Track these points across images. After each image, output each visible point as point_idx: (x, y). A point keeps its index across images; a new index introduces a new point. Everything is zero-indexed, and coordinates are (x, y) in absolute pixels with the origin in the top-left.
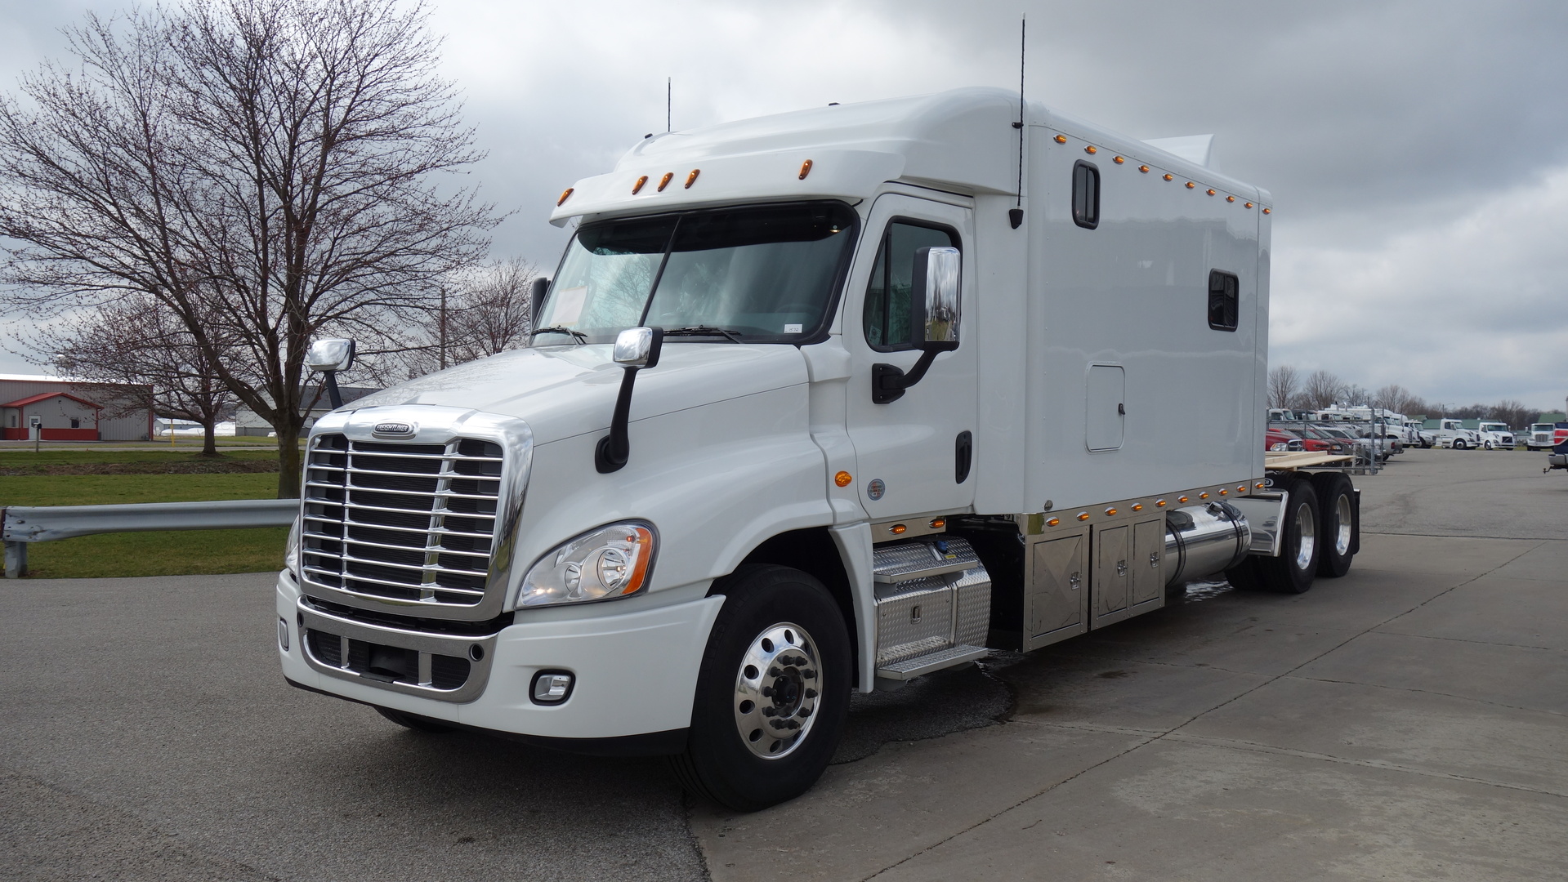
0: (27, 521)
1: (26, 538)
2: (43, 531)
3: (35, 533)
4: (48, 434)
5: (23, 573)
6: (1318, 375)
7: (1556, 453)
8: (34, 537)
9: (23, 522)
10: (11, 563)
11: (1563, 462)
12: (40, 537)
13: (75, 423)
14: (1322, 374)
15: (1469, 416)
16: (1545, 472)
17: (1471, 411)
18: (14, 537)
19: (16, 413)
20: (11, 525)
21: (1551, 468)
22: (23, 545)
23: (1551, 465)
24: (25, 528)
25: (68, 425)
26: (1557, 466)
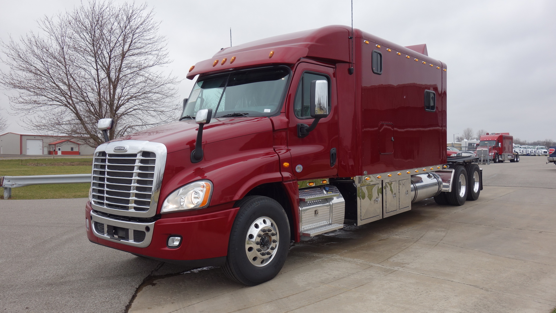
0: (10, 181)
1: (10, 186)
2: (16, 184)
3: (13, 185)
4: (63, 153)
5: (10, 197)
6: (481, 131)
7: (550, 157)
8: (13, 186)
9: (9, 181)
10: (6, 195)
11: (552, 160)
12: (15, 186)
13: (72, 149)
14: (482, 131)
15: (535, 144)
16: (547, 164)
17: (537, 143)
18: (6, 186)
19: (54, 146)
20: (6, 183)
21: (549, 162)
22: (10, 189)
23: (548, 161)
24: (10, 183)
25: (70, 150)
26: (551, 162)
